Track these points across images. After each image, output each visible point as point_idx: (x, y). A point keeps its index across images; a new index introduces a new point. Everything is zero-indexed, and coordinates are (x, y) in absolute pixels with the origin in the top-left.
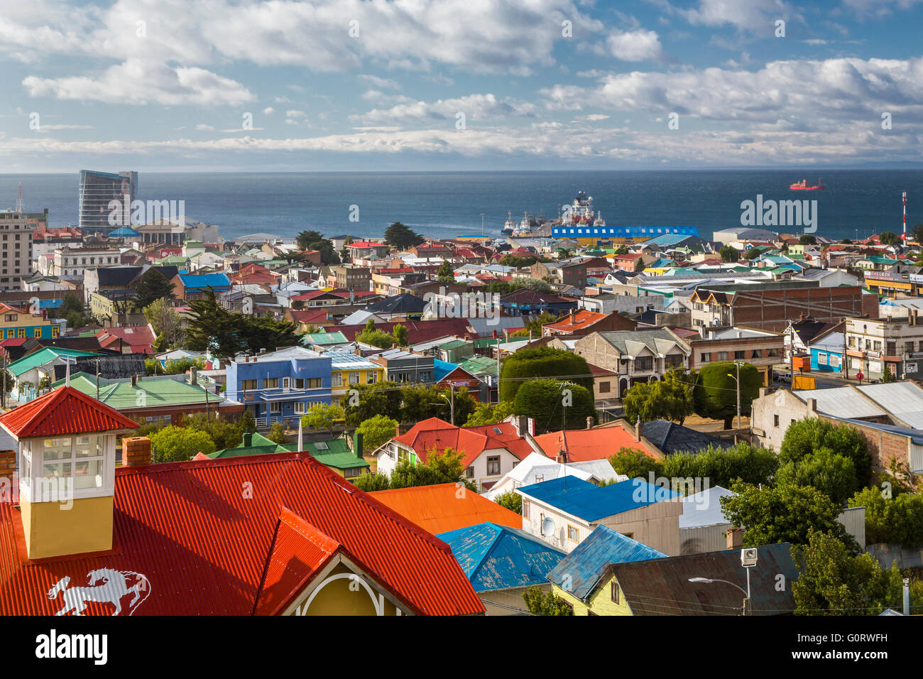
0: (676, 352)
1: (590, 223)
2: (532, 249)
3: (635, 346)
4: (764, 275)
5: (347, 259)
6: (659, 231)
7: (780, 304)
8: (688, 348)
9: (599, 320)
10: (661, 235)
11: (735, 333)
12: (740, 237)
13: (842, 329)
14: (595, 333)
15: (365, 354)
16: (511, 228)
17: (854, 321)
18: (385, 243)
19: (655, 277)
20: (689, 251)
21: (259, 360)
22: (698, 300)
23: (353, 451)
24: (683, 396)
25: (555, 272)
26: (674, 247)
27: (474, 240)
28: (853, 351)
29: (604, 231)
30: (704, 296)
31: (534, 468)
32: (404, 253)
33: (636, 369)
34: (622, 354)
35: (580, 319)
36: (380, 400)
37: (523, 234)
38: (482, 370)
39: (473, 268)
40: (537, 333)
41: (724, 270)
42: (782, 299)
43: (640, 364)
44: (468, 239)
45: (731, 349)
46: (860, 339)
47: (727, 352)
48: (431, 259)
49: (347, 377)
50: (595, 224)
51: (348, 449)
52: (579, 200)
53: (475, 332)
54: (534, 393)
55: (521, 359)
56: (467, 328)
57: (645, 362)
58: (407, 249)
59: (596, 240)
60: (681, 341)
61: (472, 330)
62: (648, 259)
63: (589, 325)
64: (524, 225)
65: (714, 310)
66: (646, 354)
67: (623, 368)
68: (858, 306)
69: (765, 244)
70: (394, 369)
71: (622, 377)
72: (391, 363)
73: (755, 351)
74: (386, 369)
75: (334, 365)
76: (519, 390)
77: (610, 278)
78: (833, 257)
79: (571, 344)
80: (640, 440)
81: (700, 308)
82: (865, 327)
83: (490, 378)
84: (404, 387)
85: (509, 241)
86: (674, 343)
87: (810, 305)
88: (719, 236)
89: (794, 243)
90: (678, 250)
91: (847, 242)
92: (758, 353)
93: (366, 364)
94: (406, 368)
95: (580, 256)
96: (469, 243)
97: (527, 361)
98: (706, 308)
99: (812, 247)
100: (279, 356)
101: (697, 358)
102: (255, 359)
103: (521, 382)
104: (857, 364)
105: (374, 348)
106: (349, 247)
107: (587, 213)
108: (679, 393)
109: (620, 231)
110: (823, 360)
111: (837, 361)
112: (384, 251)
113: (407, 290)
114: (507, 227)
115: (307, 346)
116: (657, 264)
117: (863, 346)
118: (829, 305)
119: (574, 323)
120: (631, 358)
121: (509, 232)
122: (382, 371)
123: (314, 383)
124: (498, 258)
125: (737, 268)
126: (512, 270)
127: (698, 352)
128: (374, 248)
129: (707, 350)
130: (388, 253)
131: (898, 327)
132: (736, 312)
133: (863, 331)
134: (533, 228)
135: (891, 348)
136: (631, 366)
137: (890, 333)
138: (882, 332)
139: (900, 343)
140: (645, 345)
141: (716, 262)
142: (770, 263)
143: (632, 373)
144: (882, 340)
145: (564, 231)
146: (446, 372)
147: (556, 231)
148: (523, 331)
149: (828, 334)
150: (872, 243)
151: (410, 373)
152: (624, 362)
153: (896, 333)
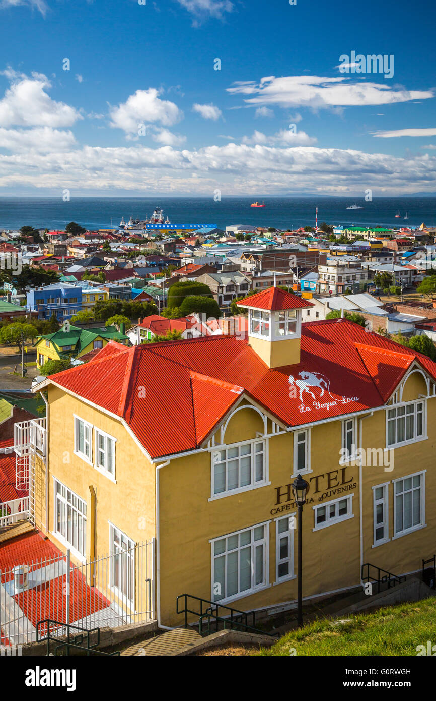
0: (245, 283)
1: (162, 222)
2: (140, 235)
3: (226, 281)
4: (262, 247)
5: (47, 241)
6: (199, 226)
7: (283, 259)
8: (251, 281)
9: (199, 268)
10: (199, 228)
11: (269, 273)
12: (238, 229)
13: (316, 270)
14: (206, 275)
15: (95, 286)
16: (124, 225)
17: (322, 267)
18: (65, 232)
19: (208, 248)
20: (218, 236)
21: (44, 290)
22: (244, 258)
23: (119, 332)
25: (160, 246)
26: (208, 234)
27: (108, 231)
28: (321, 281)
29: (172, 226)
30: (247, 256)
32: (78, 237)
33: (227, 291)
34: (220, 284)
35: (189, 268)
36: (113, 308)
37: (130, 228)
38: (151, 293)
39: (117, 244)
40: (168, 275)
41: (240, 245)
42: (284, 257)
43: (228, 289)
44: (105, 231)
46: (325, 275)
47: (268, 282)
48: (93, 240)
49: (88, 297)
50: (165, 223)
51: (117, 331)
52: (156, 211)
53: (138, 275)
55: (178, 287)
56: (134, 273)
57: (230, 288)
58: (79, 235)
59: (168, 231)
60: (247, 277)
61: (136, 274)
62: (202, 239)
63: (195, 271)
64: (130, 223)
65: (252, 263)
66: (232, 284)
67: (220, 290)
68: (318, 260)
69: (252, 232)
70: (113, 293)
71: (220, 295)
72: (111, 290)
73: (280, 281)
74: (108, 293)
75: (83, 291)
76: (183, 301)
77: (186, 249)
78: (289, 238)
79: (193, 279)
81: (245, 262)
82: (328, 269)
83: (158, 296)
84: (124, 302)
85: (127, 232)
86: (244, 278)
88: (228, 229)
89: (266, 232)
90: (212, 235)
91: (289, 231)
92: (282, 282)
93: (97, 290)
94: (118, 292)
95: (167, 239)
96: (106, 232)
97: (182, 288)
98: (249, 262)
99: (275, 234)
100: (52, 287)
101: (254, 285)
102: (42, 289)
103: (185, 298)
104: (323, 287)
105: (96, 283)
106: (47, 234)
107: (160, 218)
109: (179, 227)
110: (306, 286)
111: (313, 286)
112: (66, 236)
113: (88, 255)
114: (121, 224)
115: (63, 282)
116: (206, 242)
117: (326, 278)
119: (187, 270)
120: (224, 285)
121: (123, 227)
122: (106, 294)
123: (73, 300)
124: (124, 239)
125: (245, 244)
126: (136, 245)
127: (255, 282)
128: (61, 235)
129: (259, 281)
130: (68, 237)
131: (343, 270)
132: (263, 263)
133: (326, 271)
134: (135, 225)
135: (340, 279)
136: (224, 289)
137: (339, 272)
138: (336, 272)
139: (344, 277)
140: (230, 279)
141: (234, 241)
142: (260, 241)
143: (225, 293)
144: (336, 275)
145: (152, 227)
146: (138, 294)
147: (148, 227)
148: (161, 274)
149: (309, 273)
150: (300, 232)
151: (119, 294)
152: (221, 287)
153: (342, 272)
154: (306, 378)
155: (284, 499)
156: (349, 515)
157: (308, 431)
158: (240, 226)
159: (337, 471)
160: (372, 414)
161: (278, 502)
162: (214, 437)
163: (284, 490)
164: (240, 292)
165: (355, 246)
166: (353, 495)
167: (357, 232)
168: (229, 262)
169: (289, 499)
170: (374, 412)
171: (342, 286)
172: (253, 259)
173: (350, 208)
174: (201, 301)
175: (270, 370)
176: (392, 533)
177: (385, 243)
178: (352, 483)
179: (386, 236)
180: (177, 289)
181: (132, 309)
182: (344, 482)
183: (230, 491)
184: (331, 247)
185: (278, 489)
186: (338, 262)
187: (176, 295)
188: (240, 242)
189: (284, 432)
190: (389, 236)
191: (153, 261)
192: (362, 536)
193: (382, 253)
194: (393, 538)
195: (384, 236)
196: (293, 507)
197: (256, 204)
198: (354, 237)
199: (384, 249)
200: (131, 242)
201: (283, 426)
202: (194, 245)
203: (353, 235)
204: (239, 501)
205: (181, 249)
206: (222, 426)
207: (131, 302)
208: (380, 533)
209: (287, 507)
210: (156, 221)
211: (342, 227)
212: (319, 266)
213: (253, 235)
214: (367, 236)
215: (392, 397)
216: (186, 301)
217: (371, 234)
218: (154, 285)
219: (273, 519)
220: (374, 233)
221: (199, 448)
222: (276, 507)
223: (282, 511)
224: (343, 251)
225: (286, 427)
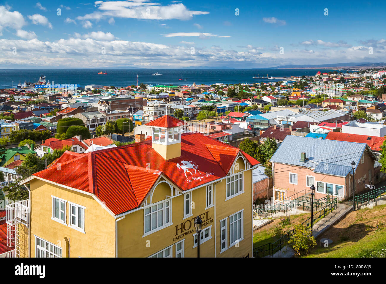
0: (103, 117)
1: (45, 84)
2: (32, 91)
3: (91, 116)
4: (109, 97)
7: (123, 104)
8: (106, 116)
9: (74, 110)
11: (116, 111)
12: (93, 87)
13: (142, 109)
14: (79, 113)
17: (146, 107)
20: (81, 91)
22: (100, 103)
23: (30, 149)
24: (113, 128)
25: (46, 98)
27: (11, 89)
28: (145, 115)
30: (102, 102)
31: (96, 148)
33: (92, 123)
34: (88, 118)
35: (67, 110)
37: (25, 87)
38: (45, 125)
39: (18, 97)
40: (55, 115)
41: (95, 96)
43: (93, 121)
44: (9, 89)
45: (116, 116)
49: (5, 129)
51: (29, 149)
52: (41, 77)
53: (35, 115)
54: (73, 129)
56: (33, 114)
57: (94, 120)
63: (71, 111)
64: (25, 85)
65: (105, 106)
66: (95, 118)
67: (88, 122)
68: (142, 103)
70: (21, 126)
71: (88, 125)
72: (20, 124)
74: (18, 126)
75: (1, 126)
76: (68, 129)
77: (63, 99)
78: (123, 92)
79: (70, 116)
80: (111, 140)
81: (101, 105)
82: (149, 108)
83: (50, 127)
84: (29, 131)
85: (23, 89)
86: (102, 115)
87: (130, 104)
88: (87, 87)
89: (109, 88)
91: (122, 88)
92: (123, 116)
93: (10, 125)
94: (25, 126)
95: (50, 93)
97: (66, 121)
98: (103, 105)
99: (114, 89)
101: (108, 119)
103: (68, 127)
104: (146, 118)
105: (10, 121)
108: (111, 128)
110: (137, 118)
111: (140, 118)
114: (19, 85)
116: (74, 95)
117: (148, 113)
118: (135, 103)
119: (66, 111)
120: (91, 119)
121: (20, 87)
124: (22, 94)
125: (98, 95)
126: (31, 98)
127: (108, 117)
129: (110, 116)
131: (157, 108)
132: (111, 106)
133: (148, 109)
134: (28, 86)
135: (155, 113)
136: (91, 121)
137: (155, 110)
138: (153, 110)
139: (158, 112)
140: (94, 115)
141: (91, 94)
142: (107, 93)
143: (91, 123)
144: (153, 112)
145: (39, 86)
146: (37, 126)
147: (37, 86)
148: (50, 114)
149: (138, 111)
150: (129, 88)
151: (26, 127)
152: (88, 121)
153: (157, 110)
154: (186, 164)
155: (179, 231)
156: (210, 237)
157: (190, 193)
158: (93, 85)
159: (204, 214)
160: (221, 181)
161: (177, 234)
162: (147, 200)
163: (179, 227)
164: (99, 123)
165: (161, 95)
166: (211, 226)
167: (160, 88)
168: (90, 106)
169: (182, 232)
170: (222, 180)
171: (157, 117)
172: (105, 104)
173: (155, 75)
174: (79, 128)
175: (166, 161)
176: (229, 245)
177: (177, 94)
178: (211, 220)
179: (176, 90)
180: (63, 122)
181: (35, 135)
182: (207, 220)
183: (153, 230)
184: (148, 96)
185: (177, 227)
186: (153, 104)
187: (62, 126)
188: (95, 95)
189: (181, 194)
190: (178, 90)
191: (43, 107)
192: (216, 248)
193: (176, 99)
194: (230, 247)
195: (175, 90)
196: (184, 236)
197: (102, 73)
198: (159, 91)
199: (176, 97)
200: (27, 96)
201: (180, 191)
202: (67, 97)
203: (158, 89)
204: (158, 236)
205: (59, 99)
206: (151, 194)
207: (34, 131)
208: (223, 245)
209: (181, 236)
210: (42, 83)
211: (152, 85)
212: (144, 107)
213: (102, 90)
214: (166, 90)
215: (230, 171)
216: (70, 129)
217: (168, 89)
218: (46, 121)
219: (174, 244)
220: (169, 88)
221: (140, 207)
222: (176, 237)
223: (179, 238)
224: (155, 99)
225: (182, 191)
